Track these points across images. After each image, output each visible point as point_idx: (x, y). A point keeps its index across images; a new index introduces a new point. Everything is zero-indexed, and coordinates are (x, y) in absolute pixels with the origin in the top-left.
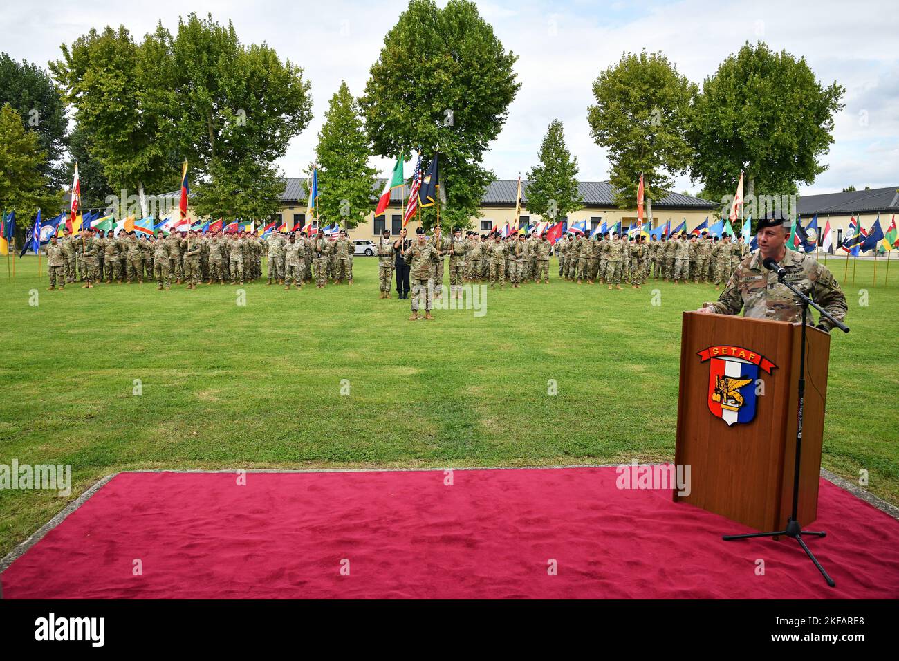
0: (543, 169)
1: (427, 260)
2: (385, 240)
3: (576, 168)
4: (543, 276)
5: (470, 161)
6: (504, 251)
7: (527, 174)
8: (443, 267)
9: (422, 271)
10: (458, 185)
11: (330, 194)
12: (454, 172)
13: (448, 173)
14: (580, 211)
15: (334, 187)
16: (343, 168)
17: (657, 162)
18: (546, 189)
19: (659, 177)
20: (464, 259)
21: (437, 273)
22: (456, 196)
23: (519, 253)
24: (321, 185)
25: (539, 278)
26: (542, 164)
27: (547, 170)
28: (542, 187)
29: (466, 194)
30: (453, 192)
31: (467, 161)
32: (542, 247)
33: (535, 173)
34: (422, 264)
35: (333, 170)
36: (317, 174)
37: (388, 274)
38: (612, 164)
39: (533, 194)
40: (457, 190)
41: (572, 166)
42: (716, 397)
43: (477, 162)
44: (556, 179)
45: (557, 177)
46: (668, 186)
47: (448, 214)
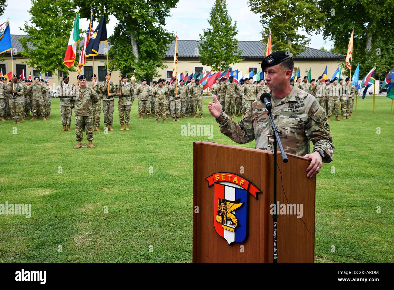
0: (212, 31)
1: (88, 100)
2: (65, 84)
3: (236, 30)
4: (198, 112)
5: (156, 25)
6: (166, 93)
7: (200, 35)
8: (113, 106)
9: (84, 109)
10: (147, 43)
11: (43, 49)
12: (144, 33)
13: (139, 34)
14: (239, 63)
15: (47, 43)
16: (54, 27)
17: (297, 25)
18: (214, 47)
19: (298, 37)
20: (130, 100)
21: (108, 110)
22: (146, 51)
23: (178, 95)
24: (37, 41)
25: (196, 114)
26: (211, 27)
27: (215, 32)
28: (211, 45)
29: (154, 50)
30: (144, 48)
31: (154, 25)
32: (196, 90)
33: (206, 34)
34: (84, 103)
35: (45, 29)
36: (31, 31)
37: (68, 111)
38: (264, 27)
39: (204, 51)
40: (147, 47)
41: (234, 28)
42: (219, 219)
43: (161, 25)
44: (221, 39)
45: (223, 37)
46: (305, 43)
47: (140, 65)
